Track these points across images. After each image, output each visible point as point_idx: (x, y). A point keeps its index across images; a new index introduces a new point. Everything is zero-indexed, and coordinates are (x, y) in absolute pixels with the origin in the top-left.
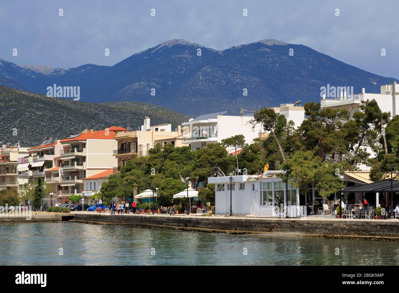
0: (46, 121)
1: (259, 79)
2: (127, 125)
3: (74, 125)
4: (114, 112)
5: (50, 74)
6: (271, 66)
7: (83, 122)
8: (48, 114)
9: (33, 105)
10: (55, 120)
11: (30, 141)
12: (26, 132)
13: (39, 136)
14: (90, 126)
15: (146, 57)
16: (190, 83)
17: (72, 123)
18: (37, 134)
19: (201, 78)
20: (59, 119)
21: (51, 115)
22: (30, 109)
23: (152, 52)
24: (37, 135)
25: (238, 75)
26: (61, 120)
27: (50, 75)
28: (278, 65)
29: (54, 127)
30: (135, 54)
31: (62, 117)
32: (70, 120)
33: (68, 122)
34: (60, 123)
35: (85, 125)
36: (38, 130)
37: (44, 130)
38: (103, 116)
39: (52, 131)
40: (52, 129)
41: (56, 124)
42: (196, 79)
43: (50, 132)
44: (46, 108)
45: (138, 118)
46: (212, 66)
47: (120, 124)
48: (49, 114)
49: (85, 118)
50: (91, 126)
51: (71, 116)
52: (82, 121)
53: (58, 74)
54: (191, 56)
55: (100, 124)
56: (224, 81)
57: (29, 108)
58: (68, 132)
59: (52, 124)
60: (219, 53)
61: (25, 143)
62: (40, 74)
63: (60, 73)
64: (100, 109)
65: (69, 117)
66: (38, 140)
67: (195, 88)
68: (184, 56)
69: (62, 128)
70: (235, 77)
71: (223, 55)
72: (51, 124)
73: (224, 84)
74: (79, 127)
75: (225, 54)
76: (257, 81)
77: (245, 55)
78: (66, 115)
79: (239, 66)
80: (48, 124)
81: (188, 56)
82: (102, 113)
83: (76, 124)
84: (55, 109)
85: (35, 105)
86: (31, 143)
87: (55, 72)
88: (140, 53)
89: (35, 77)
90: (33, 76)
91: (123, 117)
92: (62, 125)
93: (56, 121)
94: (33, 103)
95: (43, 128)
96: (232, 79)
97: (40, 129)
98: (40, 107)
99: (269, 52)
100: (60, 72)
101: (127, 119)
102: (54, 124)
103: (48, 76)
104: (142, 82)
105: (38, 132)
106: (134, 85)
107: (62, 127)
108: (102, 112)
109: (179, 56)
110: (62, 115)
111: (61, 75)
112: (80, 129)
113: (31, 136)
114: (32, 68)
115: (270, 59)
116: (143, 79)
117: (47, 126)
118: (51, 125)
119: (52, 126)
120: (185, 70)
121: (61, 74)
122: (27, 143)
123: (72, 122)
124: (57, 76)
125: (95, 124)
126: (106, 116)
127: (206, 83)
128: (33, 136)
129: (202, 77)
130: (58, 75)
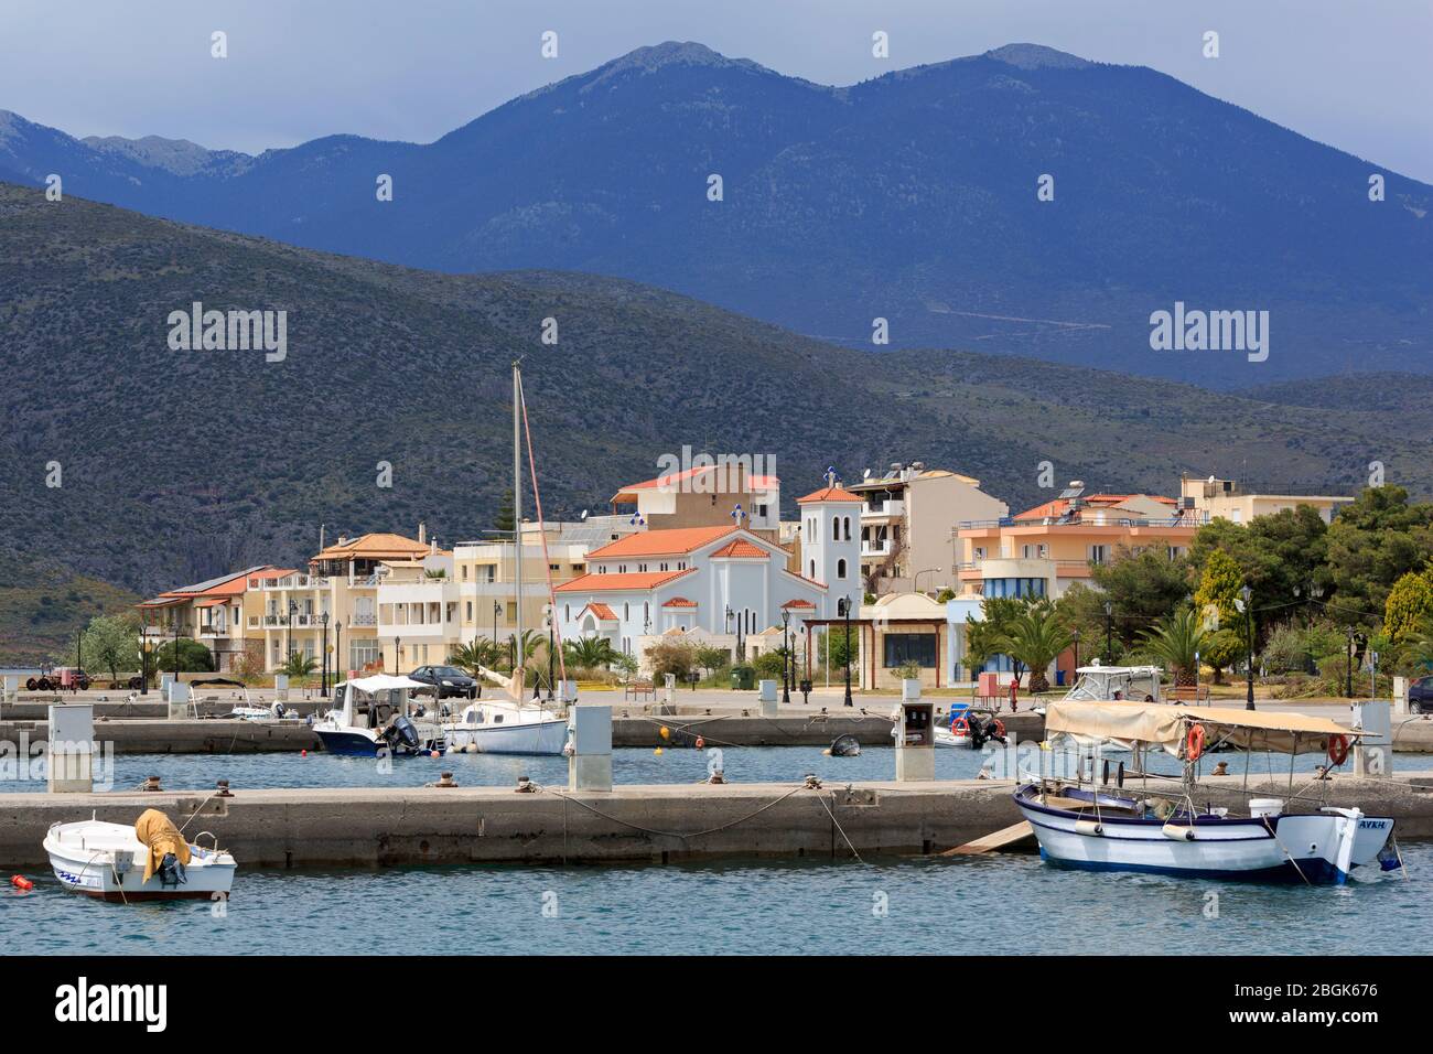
0: (310, 338)
1: (990, 195)
2: (597, 357)
3: (416, 354)
4: (543, 307)
5: (195, 172)
6: (1032, 144)
7: (449, 343)
8: (313, 309)
9: (255, 277)
10: (345, 332)
11: (260, 416)
12: (240, 380)
13: (291, 396)
14: (477, 356)
15: (559, 111)
16: (733, 206)
17: (408, 345)
18: (283, 389)
19: (774, 189)
20: (360, 329)
21: (326, 316)
22: (245, 291)
23: (581, 91)
24: (282, 393)
25: (912, 177)
26: (369, 336)
27: (194, 176)
28: (1058, 140)
29: (345, 360)
30: (518, 99)
31: (367, 321)
32: (399, 333)
33: (395, 341)
34: (366, 347)
35: (458, 353)
36: (284, 371)
37: (309, 373)
38: (501, 321)
39: (337, 375)
40: (338, 369)
41: (348, 349)
42: (757, 192)
43: (332, 380)
44: (303, 288)
45: (634, 328)
46: (813, 143)
47: (570, 352)
48: (319, 312)
49: (453, 327)
50: (478, 358)
51: (402, 318)
52: (446, 340)
53: (224, 172)
54: (732, 107)
55: (511, 350)
56: (858, 201)
57: (242, 287)
58: (396, 380)
59: (336, 350)
60: (835, 95)
61: (243, 420)
62: (158, 170)
63: (232, 167)
64: (487, 296)
65: (394, 323)
66: (288, 411)
67: (755, 224)
68: (707, 105)
69: (373, 365)
70: (902, 186)
71: (851, 103)
72: (332, 350)
73: (861, 211)
74: (435, 361)
75: (860, 99)
76: (983, 199)
77: (937, 105)
78: (382, 316)
79: (913, 144)
80: (320, 350)
81: (722, 107)
82: (498, 310)
83: (422, 352)
84: (337, 293)
85: (260, 278)
86: (264, 423)
87: (211, 165)
88: (535, 96)
89: (138, 183)
90: (131, 179)
91: (579, 328)
92: (374, 355)
93: (349, 338)
94: (253, 270)
95: (303, 364)
96: (888, 193)
97: (293, 367)
98: (282, 283)
99: (1025, 92)
100: (233, 163)
101: (595, 334)
102: (344, 351)
103: (188, 177)
104: (553, 204)
105: (286, 381)
106: (523, 214)
107: (375, 362)
108: (497, 308)
109: (688, 107)
110: (368, 314)
111: (235, 175)
112: (439, 370)
113: (262, 396)
114: (128, 150)
115: (1030, 119)
116: (556, 191)
117: (319, 357)
118: (332, 354)
119: (338, 358)
120: (711, 158)
121: (235, 171)
122: (247, 421)
123: (409, 340)
124: (223, 181)
125: (493, 351)
126: (512, 321)
127: (792, 207)
128: (269, 394)
129: (778, 186)
130: (227, 177)
